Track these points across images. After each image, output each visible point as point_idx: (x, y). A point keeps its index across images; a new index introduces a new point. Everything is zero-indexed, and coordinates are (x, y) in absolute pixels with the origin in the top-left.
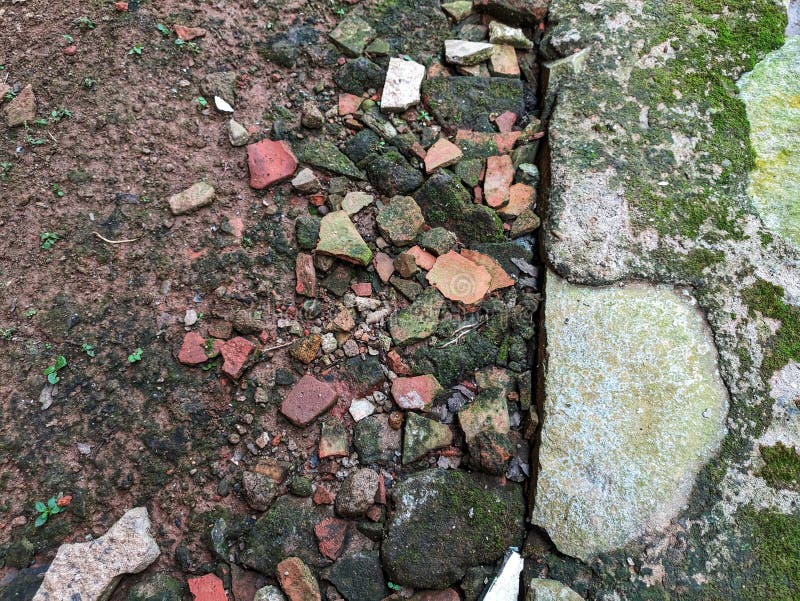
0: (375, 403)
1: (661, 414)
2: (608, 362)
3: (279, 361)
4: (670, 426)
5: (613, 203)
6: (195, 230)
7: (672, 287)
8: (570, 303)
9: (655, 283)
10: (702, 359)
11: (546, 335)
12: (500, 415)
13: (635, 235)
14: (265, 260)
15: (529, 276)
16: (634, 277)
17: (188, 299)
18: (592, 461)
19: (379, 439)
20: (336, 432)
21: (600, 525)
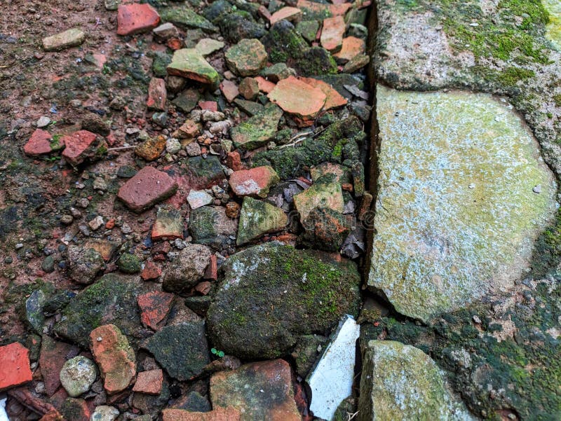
0: (214, 195)
1: (493, 188)
2: (438, 146)
3: (124, 160)
4: (503, 198)
5: (434, 35)
6: (62, 62)
7: (491, 95)
8: (399, 103)
9: (476, 92)
10: (525, 147)
11: (378, 125)
12: (335, 197)
13: (454, 54)
14: (122, 83)
15: (360, 99)
16: (457, 86)
17: (45, 109)
18: (429, 227)
19: (215, 224)
20: (171, 215)
21: (440, 284)
